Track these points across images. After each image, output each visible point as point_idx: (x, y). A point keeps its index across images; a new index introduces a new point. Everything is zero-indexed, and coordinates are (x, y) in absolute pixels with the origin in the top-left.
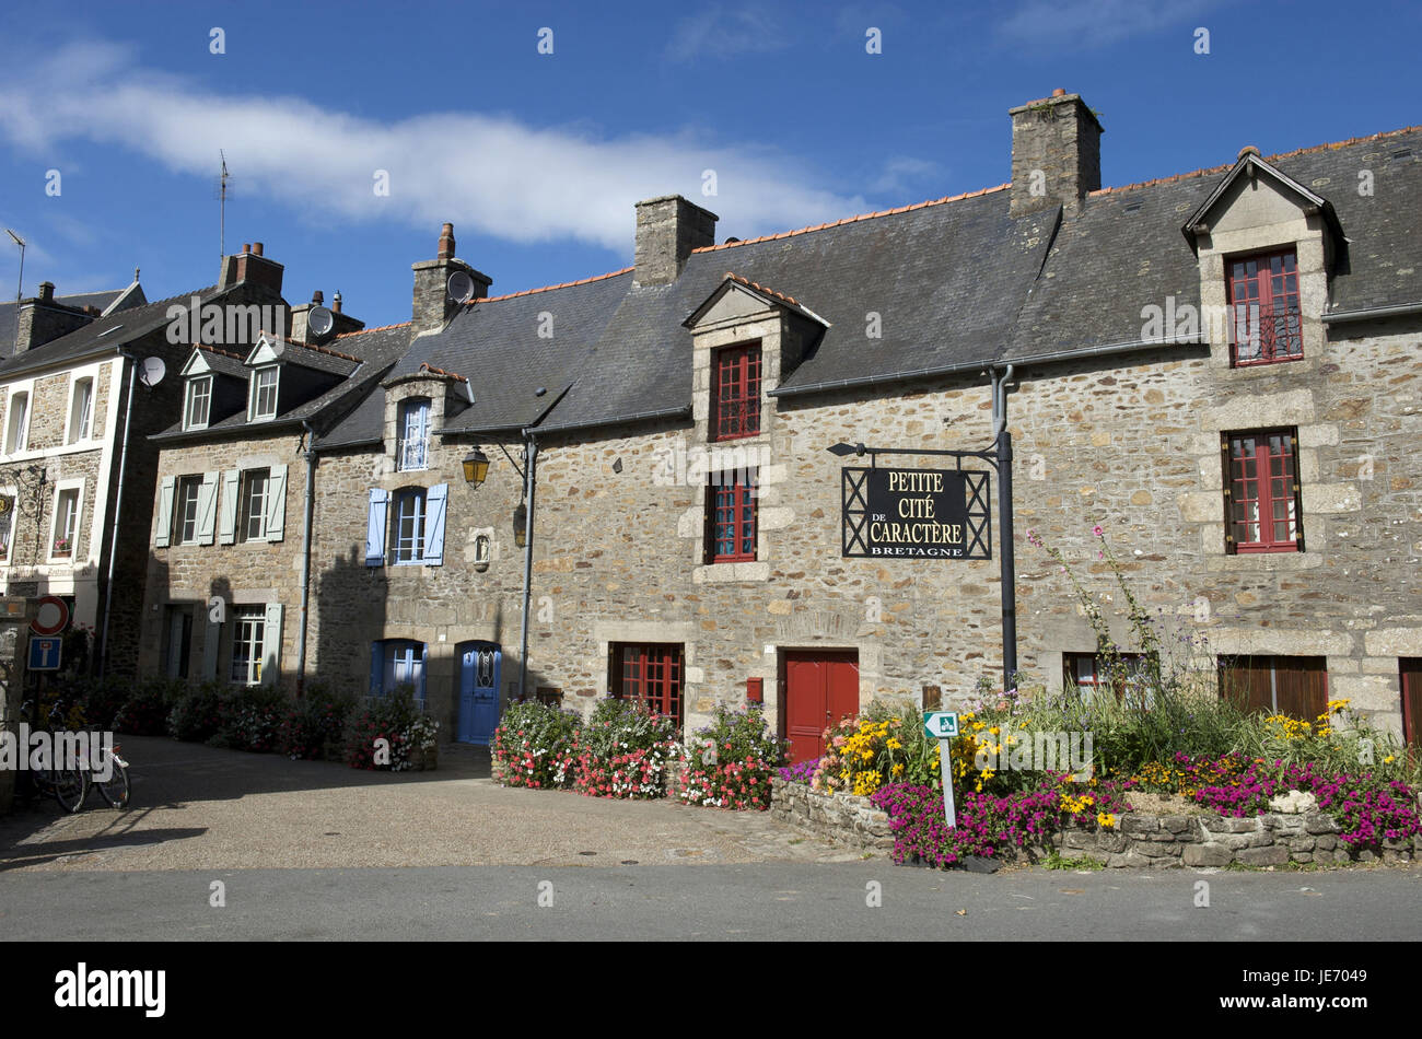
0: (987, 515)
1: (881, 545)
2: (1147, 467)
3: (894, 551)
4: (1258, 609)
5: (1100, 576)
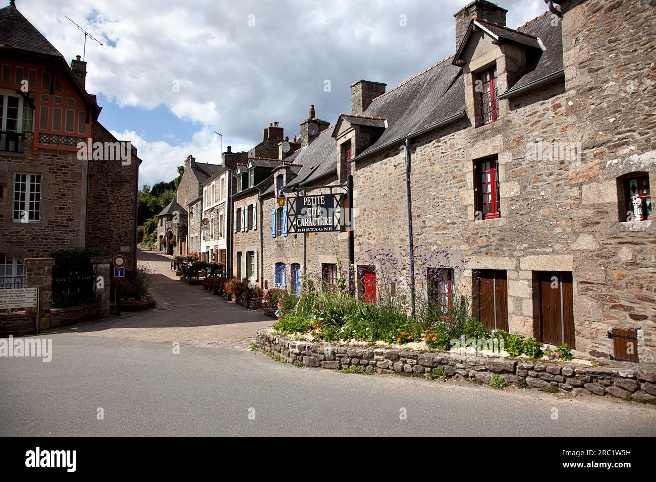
1: (301, 228)
2: (451, 180)
3: (306, 230)
4: (485, 247)
5: (437, 232)
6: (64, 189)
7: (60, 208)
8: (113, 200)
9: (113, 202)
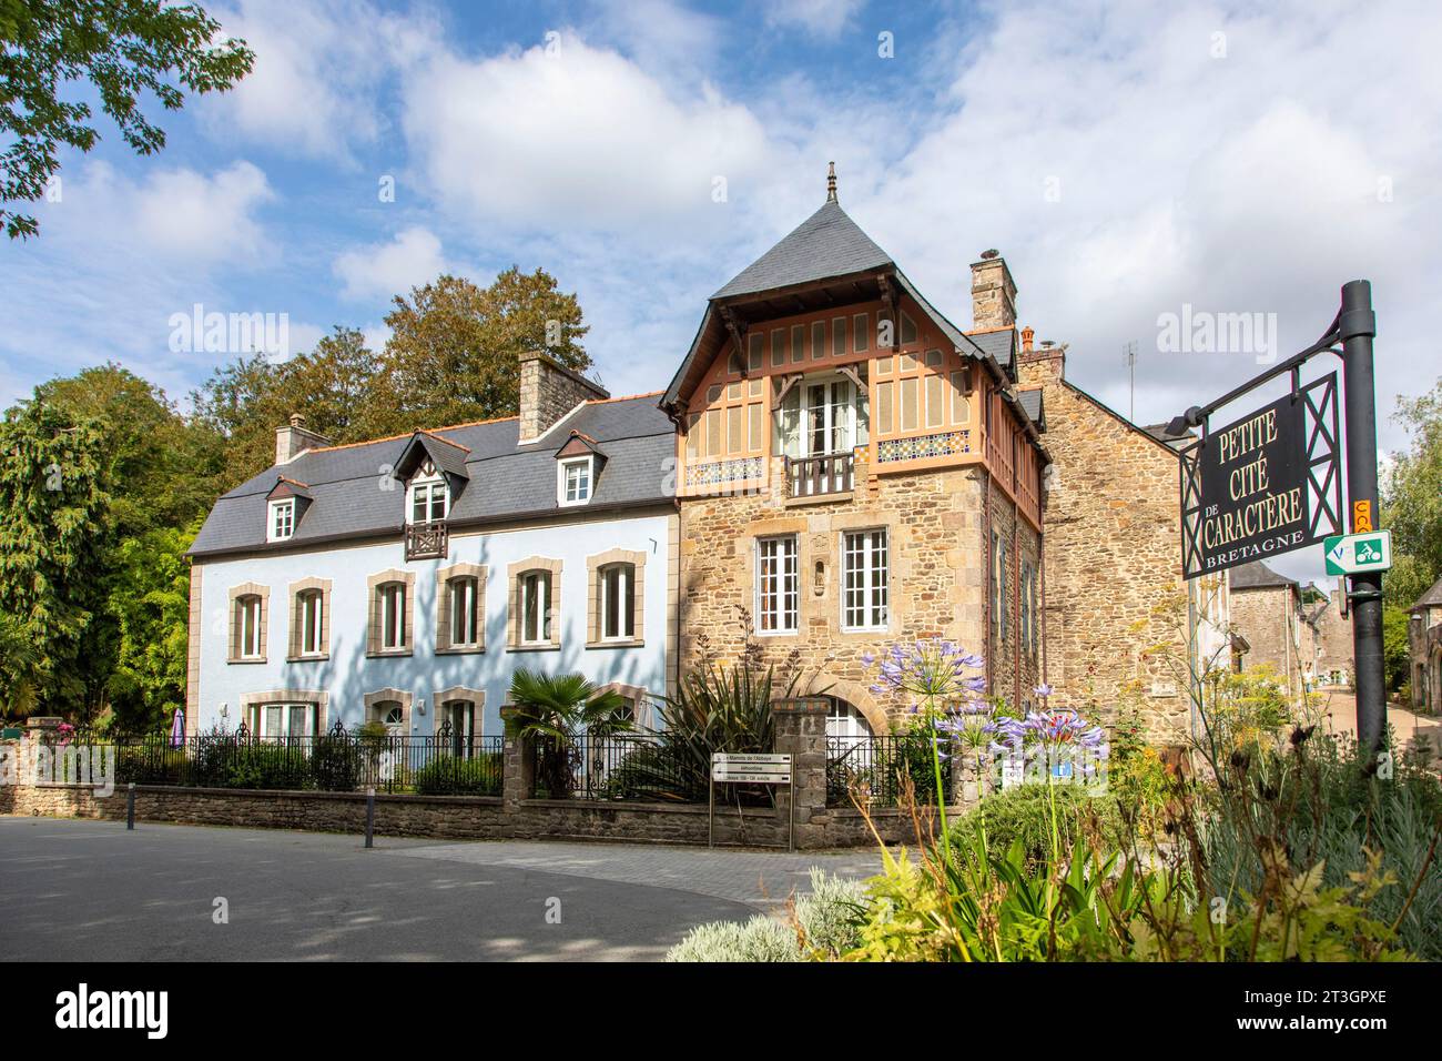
0: (1334, 457)
6: (931, 554)
7: (925, 597)
8: (1128, 571)
9: (1128, 576)
